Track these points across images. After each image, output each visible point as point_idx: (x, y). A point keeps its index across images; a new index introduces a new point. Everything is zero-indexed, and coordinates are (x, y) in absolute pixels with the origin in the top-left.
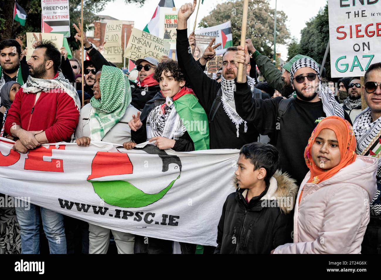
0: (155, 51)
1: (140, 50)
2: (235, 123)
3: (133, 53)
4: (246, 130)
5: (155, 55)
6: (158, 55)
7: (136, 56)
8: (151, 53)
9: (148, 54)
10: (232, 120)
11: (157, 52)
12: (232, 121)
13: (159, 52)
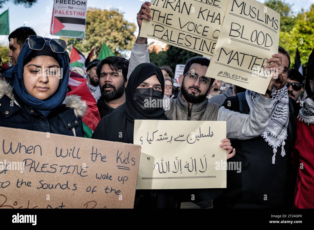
0: (200, 21)
1: (169, 22)
2: (272, 146)
3: (158, 28)
4: (283, 153)
5: (200, 30)
6: (206, 29)
7: (163, 33)
8: (191, 27)
9: (185, 29)
10: (268, 142)
11: (205, 23)
12: (269, 144)
13: (208, 23)
